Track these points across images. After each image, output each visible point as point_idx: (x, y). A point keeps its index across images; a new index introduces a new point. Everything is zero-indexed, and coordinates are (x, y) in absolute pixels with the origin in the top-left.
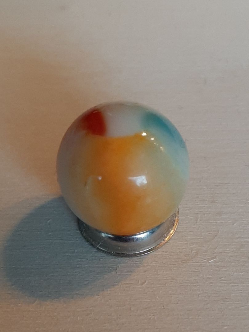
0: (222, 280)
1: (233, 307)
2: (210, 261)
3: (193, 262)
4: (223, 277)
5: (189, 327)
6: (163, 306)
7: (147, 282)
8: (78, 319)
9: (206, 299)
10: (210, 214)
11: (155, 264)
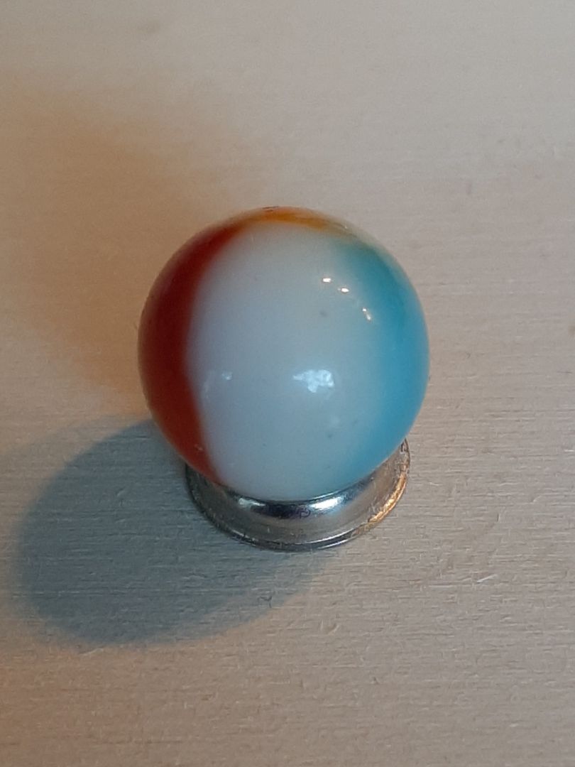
0: (506, 621)
1: (531, 680)
2: (480, 581)
3: (441, 582)
4: (507, 616)
5: (433, 724)
6: (375, 679)
7: (338, 626)
8: (185, 707)
9: (470, 664)
10: (480, 478)
11: (356, 587)
